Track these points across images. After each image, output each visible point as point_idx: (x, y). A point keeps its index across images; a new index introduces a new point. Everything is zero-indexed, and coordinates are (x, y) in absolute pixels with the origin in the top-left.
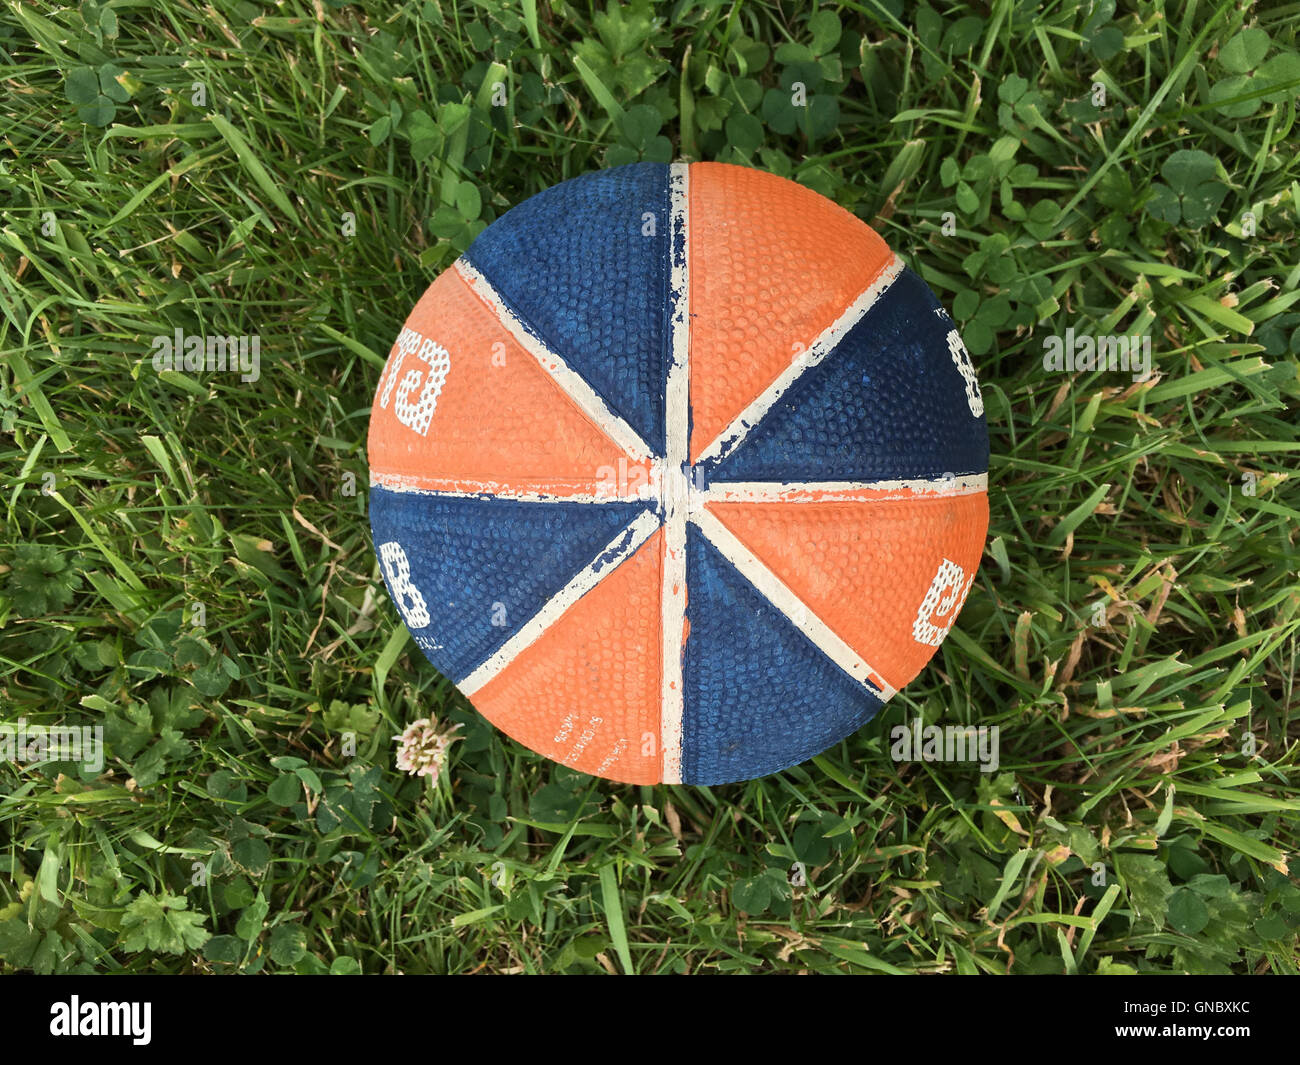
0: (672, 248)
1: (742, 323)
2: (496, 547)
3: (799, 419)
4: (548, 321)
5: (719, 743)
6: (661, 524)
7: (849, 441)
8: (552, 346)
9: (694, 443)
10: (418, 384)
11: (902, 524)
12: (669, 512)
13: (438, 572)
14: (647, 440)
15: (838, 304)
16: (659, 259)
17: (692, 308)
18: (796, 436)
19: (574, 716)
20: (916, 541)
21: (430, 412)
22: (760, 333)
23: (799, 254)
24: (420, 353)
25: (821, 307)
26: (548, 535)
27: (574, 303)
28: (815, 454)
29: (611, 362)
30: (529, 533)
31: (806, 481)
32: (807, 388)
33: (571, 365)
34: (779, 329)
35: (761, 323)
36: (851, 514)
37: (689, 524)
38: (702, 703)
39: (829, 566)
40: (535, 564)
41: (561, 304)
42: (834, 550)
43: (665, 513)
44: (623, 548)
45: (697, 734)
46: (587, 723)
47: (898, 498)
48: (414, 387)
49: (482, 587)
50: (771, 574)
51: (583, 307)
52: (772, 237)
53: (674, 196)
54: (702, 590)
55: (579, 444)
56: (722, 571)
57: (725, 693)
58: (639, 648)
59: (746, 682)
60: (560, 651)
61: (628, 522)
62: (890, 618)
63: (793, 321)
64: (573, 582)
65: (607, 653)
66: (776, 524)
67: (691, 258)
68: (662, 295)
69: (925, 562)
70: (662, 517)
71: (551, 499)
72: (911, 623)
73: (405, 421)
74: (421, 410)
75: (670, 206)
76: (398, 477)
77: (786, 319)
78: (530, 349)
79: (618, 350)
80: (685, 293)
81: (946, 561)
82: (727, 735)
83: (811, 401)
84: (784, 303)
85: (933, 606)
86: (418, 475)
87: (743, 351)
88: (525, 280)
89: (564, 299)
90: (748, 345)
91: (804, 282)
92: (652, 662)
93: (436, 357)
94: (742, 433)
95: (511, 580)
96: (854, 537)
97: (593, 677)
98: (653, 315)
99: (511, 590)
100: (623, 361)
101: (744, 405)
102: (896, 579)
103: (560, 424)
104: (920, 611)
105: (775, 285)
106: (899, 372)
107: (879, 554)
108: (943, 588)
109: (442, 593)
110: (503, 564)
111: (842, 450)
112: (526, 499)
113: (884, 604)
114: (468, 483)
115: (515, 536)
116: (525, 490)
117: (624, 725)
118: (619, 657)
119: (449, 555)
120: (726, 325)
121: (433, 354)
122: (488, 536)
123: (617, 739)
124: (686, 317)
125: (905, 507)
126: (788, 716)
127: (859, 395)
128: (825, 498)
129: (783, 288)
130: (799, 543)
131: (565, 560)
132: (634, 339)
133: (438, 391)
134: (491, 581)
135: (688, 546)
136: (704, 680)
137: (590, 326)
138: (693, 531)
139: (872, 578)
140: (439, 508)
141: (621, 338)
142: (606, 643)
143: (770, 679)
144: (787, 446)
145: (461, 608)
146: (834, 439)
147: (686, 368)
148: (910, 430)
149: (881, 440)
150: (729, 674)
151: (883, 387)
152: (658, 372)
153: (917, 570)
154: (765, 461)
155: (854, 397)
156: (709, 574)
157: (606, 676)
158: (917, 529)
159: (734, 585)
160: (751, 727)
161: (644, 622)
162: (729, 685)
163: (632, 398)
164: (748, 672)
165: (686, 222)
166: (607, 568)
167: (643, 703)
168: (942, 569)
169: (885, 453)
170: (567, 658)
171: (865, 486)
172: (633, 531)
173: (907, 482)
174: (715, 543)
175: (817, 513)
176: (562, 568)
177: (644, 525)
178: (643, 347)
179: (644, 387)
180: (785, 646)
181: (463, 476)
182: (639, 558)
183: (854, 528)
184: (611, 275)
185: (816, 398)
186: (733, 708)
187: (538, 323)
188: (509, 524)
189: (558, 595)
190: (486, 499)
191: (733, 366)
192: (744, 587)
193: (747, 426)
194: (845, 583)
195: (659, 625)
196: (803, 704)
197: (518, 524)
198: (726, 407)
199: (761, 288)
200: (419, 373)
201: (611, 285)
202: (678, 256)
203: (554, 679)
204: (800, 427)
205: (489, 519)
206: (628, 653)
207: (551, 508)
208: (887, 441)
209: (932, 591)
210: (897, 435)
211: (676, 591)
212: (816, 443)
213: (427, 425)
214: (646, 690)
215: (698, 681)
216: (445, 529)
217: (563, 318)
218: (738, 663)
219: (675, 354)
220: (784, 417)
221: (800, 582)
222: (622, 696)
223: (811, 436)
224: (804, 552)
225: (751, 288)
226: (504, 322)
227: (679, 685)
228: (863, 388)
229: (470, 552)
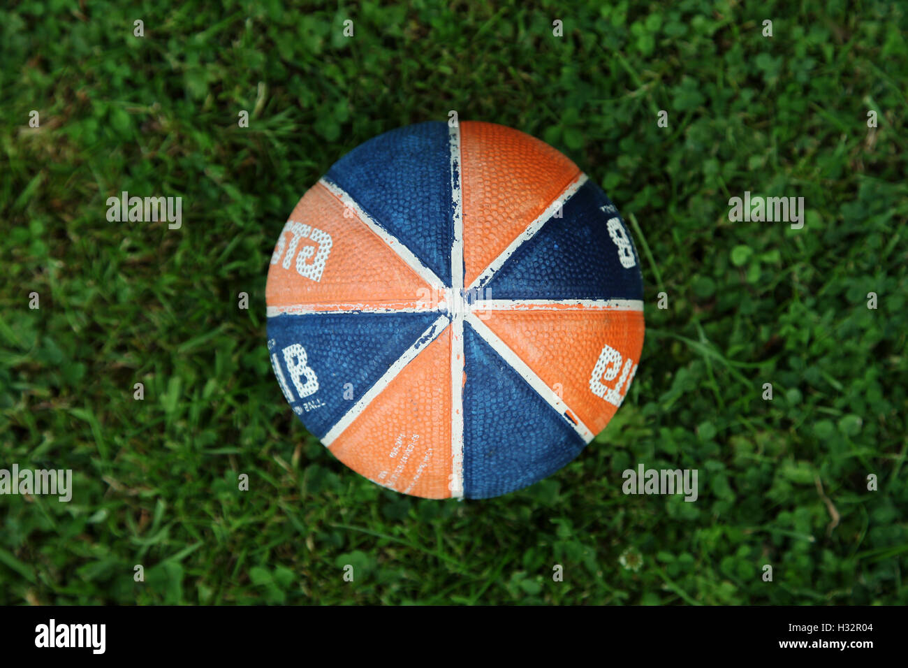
0: (452, 179)
1: (490, 219)
2: (362, 338)
3: (520, 267)
4: (388, 219)
5: (484, 450)
6: (450, 322)
7: (547, 279)
8: (390, 231)
9: (466, 281)
10: (312, 253)
11: (578, 323)
12: (454, 316)
13: (327, 356)
14: (442, 279)
15: (541, 207)
16: (445, 185)
17: (463, 211)
18: (519, 276)
19: (403, 435)
20: (587, 333)
21: (322, 269)
22: (499, 224)
23: (520, 180)
24: (311, 237)
25: (532, 209)
26: (391, 330)
27: (401, 209)
28: (528, 285)
29: (422, 240)
30: (381, 329)
31: (525, 299)
32: (524, 251)
33: (402, 242)
34: (509, 221)
35: (500, 218)
36: (549, 316)
37: (464, 322)
38: (474, 422)
39: (538, 345)
40: (384, 346)
41: (394, 210)
42: (541, 335)
43: (452, 316)
44: (431, 335)
45: (471, 443)
46: (410, 439)
47: (575, 309)
48: (309, 256)
49: (354, 362)
50: (507, 348)
51: (407, 211)
52: (506, 171)
53: (452, 148)
54: (472, 357)
55: (407, 282)
56: (483, 346)
57: (486, 416)
58: (439, 390)
59: (497, 408)
60: (397, 395)
61: (433, 322)
62: (574, 376)
63: (516, 216)
64: (404, 355)
65: (423, 394)
66: (509, 321)
67: (462, 185)
68: (448, 204)
69: (593, 345)
70: (450, 319)
71: (392, 311)
72: (588, 381)
73: (305, 274)
74: (316, 268)
75: (450, 154)
76: (300, 306)
77: (513, 216)
78: (378, 233)
79: (426, 233)
80: (460, 203)
81: (607, 346)
82: (488, 444)
83: (527, 258)
84: (512, 207)
85: (601, 372)
86: (314, 303)
87: (490, 233)
88: (373, 196)
89: (396, 207)
90: (493, 230)
91: (523, 196)
92: (447, 398)
93: (323, 239)
94: (491, 274)
95: (370, 356)
96: (551, 330)
97: (415, 409)
98: (444, 215)
99: (371, 362)
100: (429, 239)
101: (492, 260)
102: (576, 354)
103: (397, 272)
104: (593, 374)
105: (507, 198)
106: (575, 242)
107: (565, 339)
108: (607, 362)
109: (328, 369)
110: (366, 348)
111: (543, 283)
112: (378, 312)
113: (570, 367)
114: (346, 305)
115: (373, 332)
116: (378, 307)
117: (431, 438)
118: (429, 395)
119: (334, 346)
120: (482, 219)
121: (320, 237)
122: (357, 333)
123: (427, 448)
124: (461, 216)
125: (579, 315)
126: (521, 432)
127: (552, 255)
128: (535, 308)
129: (512, 200)
130: (522, 332)
131: (400, 344)
132: (434, 228)
133: (326, 257)
134: (358, 358)
135: (465, 333)
136: (474, 408)
137: (411, 221)
138: (467, 326)
139: (563, 351)
140: (328, 321)
141: (427, 227)
142: (422, 388)
143: (510, 407)
144: (514, 282)
145: (339, 376)
146: (539, 278)
147: (461, 242)
148: (581, 273)
149: (564, 278)
150: (488, 404)
151: (565, 251)
152: (446, 244)
153: (588, 350)
154: (503, 289)
155: (549, 256)
156: (475, 348)
157: (422, 407)
158: (587, 326)
159: (489, 354)
160: (501, 438)
161: (442, 375)
162: (488, 410)
163: (434, 258)
164: (497, 403)
165: (459, 164)
166: (422, 346)
167: (441, 423)
168: (604, 350)
169: (566, 285)
170: (400, 398)
171: (556, 302)
172: (436, 326)
173: (580, 301)
174: (478, 332)
175: (531, 316)
176: (398, 347)
177: (441, 323)
178: (438, 232)
179: (440, 252)
180: (516, 388)
181: (343, 302)
182: (439, 341)
183: (551, 324)
184: (420, 194)
185: (529, 256)
186: (491, 425)
187: (382, 219)
188: (369, 325)
189: (396, 362)
190: (357, 313)
191: (485, 240)
192: (493, 354)
193: (493, 271)
194: (547, 353)
195: (450, 377)
196: (529, 425)
197: (374, 325)
198: (482, 262)
199: (500, 200)
200: (312, 248)
201: (420, 199)
202: (455, 183)
203: (393, 412)
204: (520, 271)
205: (358, 324)
206: (434, 393)
207: (392, 316)
208: (568, 278)
209: (599, 362)
210: (574, 276)
211: (458, 357)
212: (529, 280)
213: (320, 276)
214: (443, 414)
215: (471, 409)
216: (331, 332)
217: (396, 217)
218: (492, 397)
219: (455, 235)
220: (512, 266)
221: (523, 353)
222: (430, 419)
223: (526, 276)
224: (525, 337)
225: (495, 200)
226: (362, 219)
227: (461, 411)
228: (554, 251)
229: (347, 343)
